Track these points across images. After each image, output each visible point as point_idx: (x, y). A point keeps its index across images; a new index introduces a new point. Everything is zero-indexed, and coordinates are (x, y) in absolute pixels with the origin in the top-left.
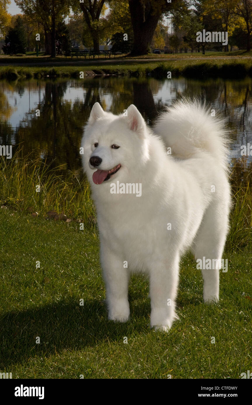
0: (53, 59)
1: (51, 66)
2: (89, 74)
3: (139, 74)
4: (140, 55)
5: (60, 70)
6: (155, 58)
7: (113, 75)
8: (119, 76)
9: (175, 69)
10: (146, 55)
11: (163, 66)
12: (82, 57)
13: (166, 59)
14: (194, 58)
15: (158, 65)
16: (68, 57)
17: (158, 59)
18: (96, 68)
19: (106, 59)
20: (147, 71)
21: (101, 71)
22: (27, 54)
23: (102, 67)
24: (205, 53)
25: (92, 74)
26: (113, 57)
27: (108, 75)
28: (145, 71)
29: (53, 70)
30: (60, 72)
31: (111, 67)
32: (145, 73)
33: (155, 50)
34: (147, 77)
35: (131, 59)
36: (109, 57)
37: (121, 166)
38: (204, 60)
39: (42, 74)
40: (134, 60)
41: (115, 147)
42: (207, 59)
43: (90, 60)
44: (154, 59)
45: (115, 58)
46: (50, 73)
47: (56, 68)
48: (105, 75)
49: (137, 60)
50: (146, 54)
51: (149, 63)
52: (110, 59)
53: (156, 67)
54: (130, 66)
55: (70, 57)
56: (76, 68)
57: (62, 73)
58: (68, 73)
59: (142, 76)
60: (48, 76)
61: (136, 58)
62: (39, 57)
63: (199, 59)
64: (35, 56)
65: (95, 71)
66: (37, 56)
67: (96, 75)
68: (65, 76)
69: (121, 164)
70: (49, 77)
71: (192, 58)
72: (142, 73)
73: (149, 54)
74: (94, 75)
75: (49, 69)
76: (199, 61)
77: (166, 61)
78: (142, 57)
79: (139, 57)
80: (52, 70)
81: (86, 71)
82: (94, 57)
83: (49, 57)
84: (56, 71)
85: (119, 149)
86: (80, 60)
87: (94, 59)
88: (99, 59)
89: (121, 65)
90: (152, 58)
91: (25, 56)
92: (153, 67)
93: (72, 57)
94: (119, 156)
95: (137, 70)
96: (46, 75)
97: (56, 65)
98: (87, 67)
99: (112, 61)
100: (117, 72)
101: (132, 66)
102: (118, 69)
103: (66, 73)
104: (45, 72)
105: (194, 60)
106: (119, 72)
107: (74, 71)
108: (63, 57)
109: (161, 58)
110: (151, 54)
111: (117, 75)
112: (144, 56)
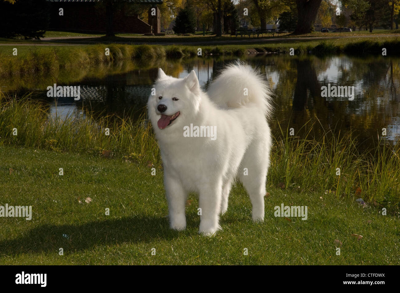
0: (218, 38)
1: (215, 44)
2: (251, 52)
3: (300, 52)
4: (304, 33)
5: (223, 48)
6: (318, 36)
7: (275, 53)
8: (281, 54)
9: (336, 46)
10: (310, 34)
11: (324, 44)
12: (246, 36)
13: (329, 37)
14: (357, 36)
15: (320, 43)
16: (233, 36)
17: (321, 37)
18: (258, 46)
19: (269, 37)
20: (309, 49)
21: (263, 49)
22: (196, 34)
23: (264, 46)
24: (372, 31)
25: (254, 52)
26: (277, 36)
27: (270, 53)
28: (306, 48)
29: (217, 49)
30: (223, 51)
31: (273, 46)
32: (306, 50)
33: (323, 28)
34: (308, 54)
35: (295, 37)
36: (273, 36)
37: (180, 114)
38: (367, 38)
39: (206, 52)
40: (297, 38)
41: (175, 99)
42: (370, 36)
43: (255, 38)
44: (317, 38)
45: (278, 37)
46: (213, 52)
47: (219, 47)
48: (267, 53)
49: (300, 38)
50: (310, 32)
51: (311, 41)
52: (273, 37)
53: (317, 45)
54: (292, 44)
55: (235, 36)
56: (239, 47)
57: (225, 51)
58: (231, 51)
59: (303, 54)
60: (211, 54)
61: (300, 36)
62: (206, 36)
63: (362, 37)
64: (202, 36)
65: (257, 49)
66: (204, 35)
67: (258, 53)
68: (228, 54)
69: (180, 111)
70: (212, 56)
71: (355, 36)
72: (303, 51)
73: (312, 32)
74: (256, 53)
75: (212, 48)
76: (362, 38)
77: (328, 39)
78: (305, 36)
79: (303, 35)
80: (215, 48)
81: (249, 49)
82: (258, 35)
83: (215, 36)
84: (220, 50)
85: (178, 101)
86: (245, 38)
87: (258, 38)
88: (262, 38)
89: (284, 43)
90: (315, 36)
91: (192, 36)
92: (314, 44)
93: (236, 36)
94: (178, 106)
95: (298, 48)
96: (209, 53)
97: (220, 44)
98: (250, 45)
99: (275, 40)
100: (279, 50)
101: (294, 44)
102: (279, 47)
103: (228, 51)
104: (208, 50)
105: (356, 38)
106: (281, 50)
107: (237, 50)
108: (229, 36)
109: (324, 36)
110: (314, 33)
111: (279, 53)
112: (308, 34)
